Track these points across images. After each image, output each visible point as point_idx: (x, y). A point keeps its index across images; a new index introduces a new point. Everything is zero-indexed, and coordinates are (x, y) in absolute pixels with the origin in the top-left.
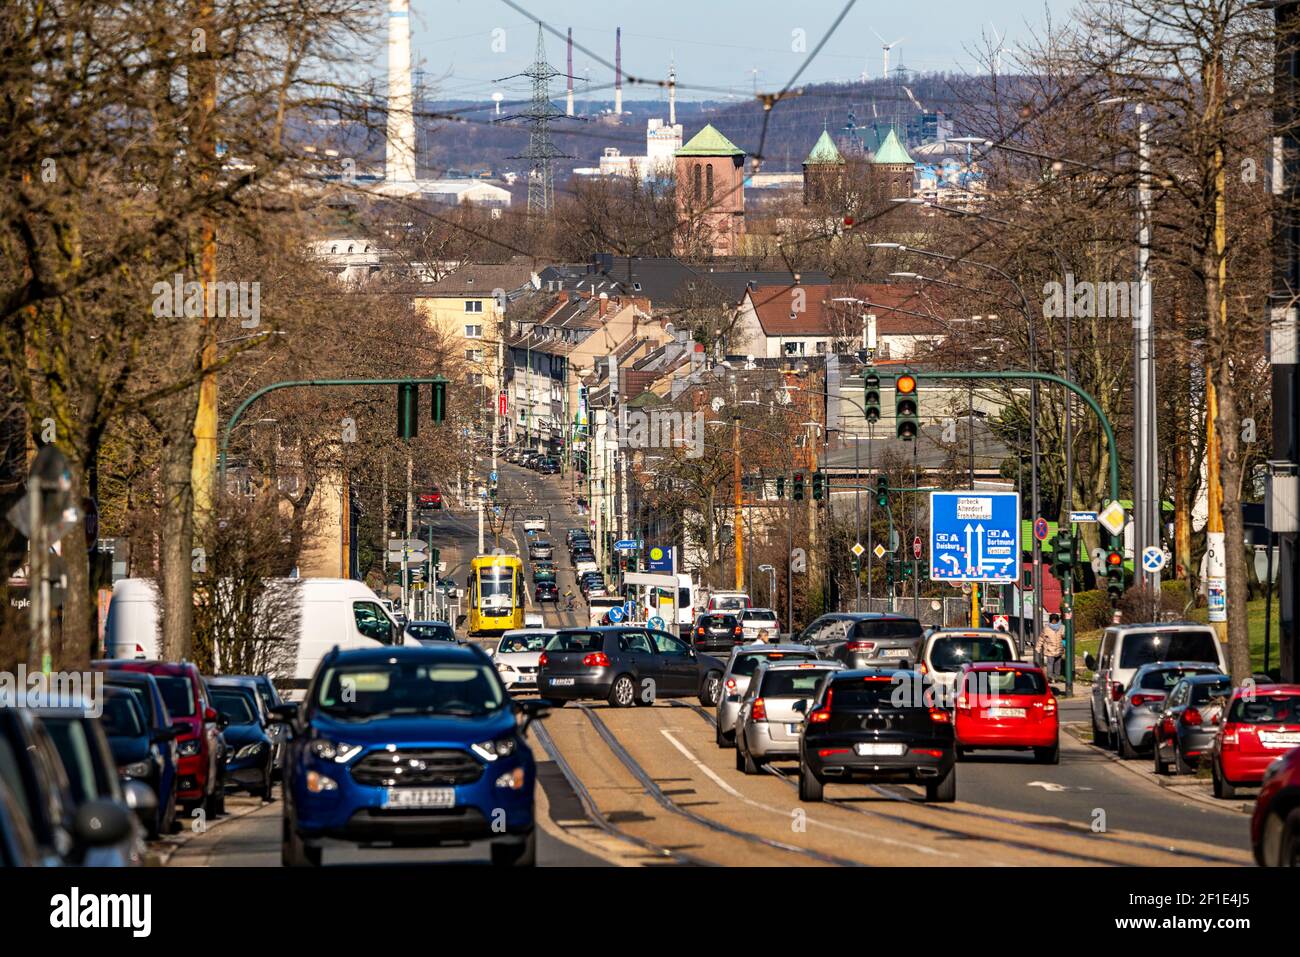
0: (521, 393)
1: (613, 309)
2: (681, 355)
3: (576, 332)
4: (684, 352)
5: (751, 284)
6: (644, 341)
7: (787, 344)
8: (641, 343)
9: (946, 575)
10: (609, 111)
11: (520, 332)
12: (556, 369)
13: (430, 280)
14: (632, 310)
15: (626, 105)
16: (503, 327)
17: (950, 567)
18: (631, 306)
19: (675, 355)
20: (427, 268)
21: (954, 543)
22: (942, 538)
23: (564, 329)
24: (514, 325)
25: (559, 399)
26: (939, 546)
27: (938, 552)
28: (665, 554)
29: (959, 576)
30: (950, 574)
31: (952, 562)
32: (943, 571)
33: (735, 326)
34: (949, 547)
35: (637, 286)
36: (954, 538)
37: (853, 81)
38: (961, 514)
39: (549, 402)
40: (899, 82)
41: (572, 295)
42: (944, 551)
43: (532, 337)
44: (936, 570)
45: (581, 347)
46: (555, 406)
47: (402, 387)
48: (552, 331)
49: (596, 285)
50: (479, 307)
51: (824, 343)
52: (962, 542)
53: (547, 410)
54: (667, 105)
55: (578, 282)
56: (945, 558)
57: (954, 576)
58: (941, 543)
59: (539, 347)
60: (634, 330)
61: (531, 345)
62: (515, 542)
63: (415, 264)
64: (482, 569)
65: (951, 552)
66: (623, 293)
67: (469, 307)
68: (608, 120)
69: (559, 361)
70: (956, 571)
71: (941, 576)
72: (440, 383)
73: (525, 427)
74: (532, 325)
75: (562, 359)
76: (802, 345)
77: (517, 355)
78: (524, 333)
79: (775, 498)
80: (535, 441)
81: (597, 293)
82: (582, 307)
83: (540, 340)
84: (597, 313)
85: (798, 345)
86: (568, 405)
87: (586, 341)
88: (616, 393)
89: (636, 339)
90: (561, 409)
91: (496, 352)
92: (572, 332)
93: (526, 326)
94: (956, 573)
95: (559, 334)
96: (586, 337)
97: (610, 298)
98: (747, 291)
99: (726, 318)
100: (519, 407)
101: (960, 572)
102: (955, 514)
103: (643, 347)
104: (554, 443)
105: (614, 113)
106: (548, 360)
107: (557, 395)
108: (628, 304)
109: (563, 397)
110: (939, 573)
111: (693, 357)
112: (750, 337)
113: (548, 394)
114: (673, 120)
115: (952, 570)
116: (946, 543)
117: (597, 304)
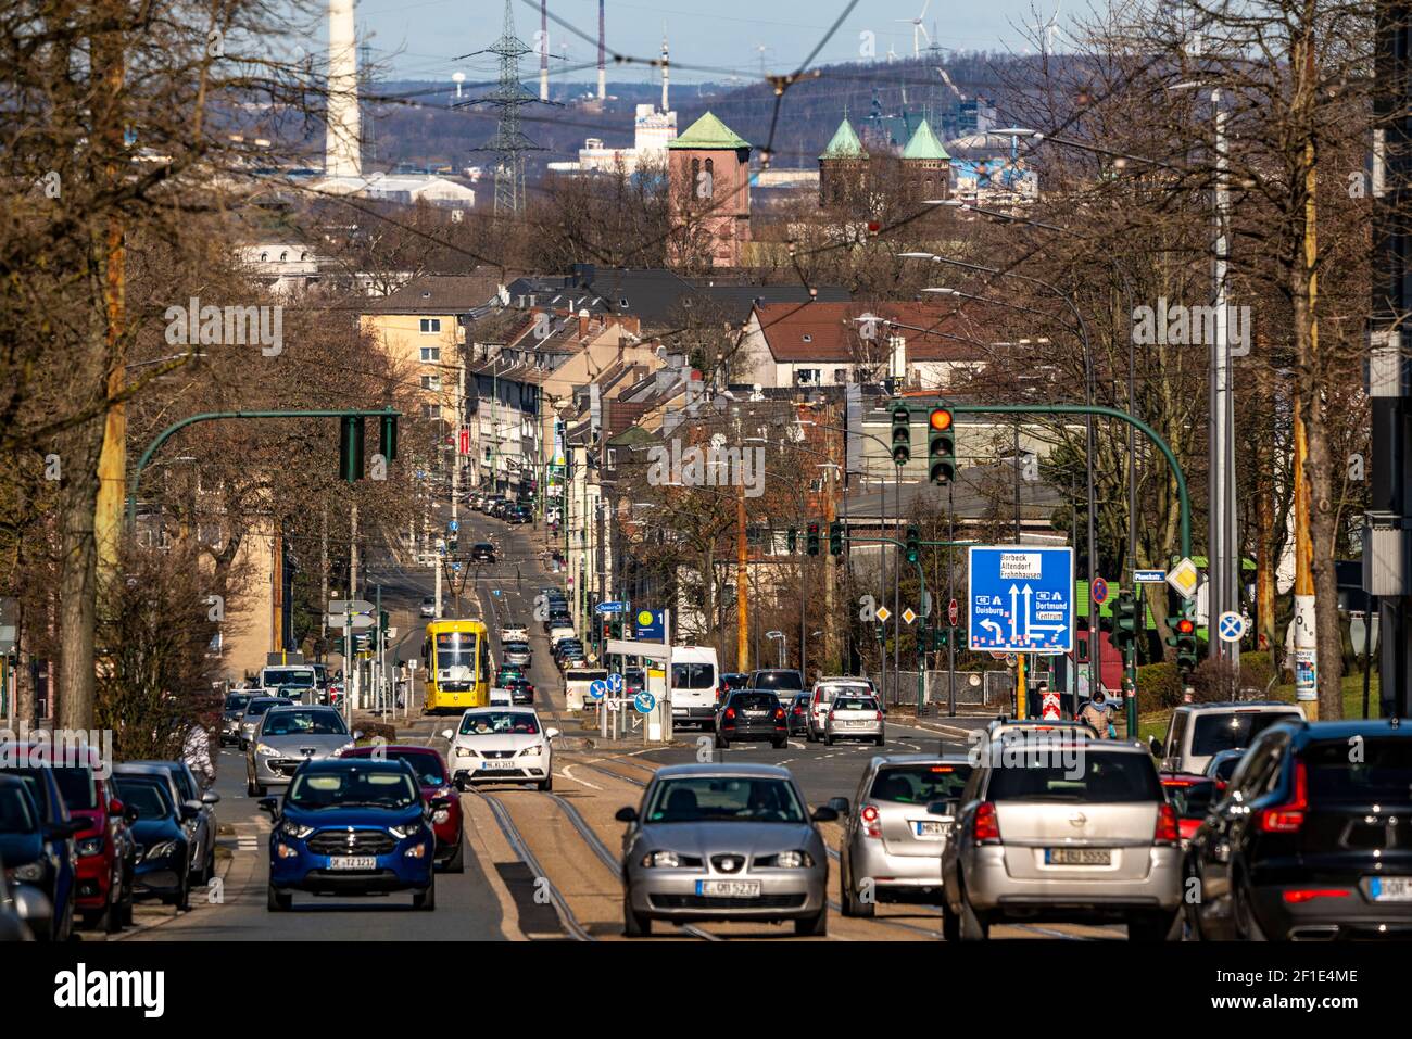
0: (486, 428)
1: (595, 329)
2: (674, 383)
3: (551, 356)
4: (678, 380)
5: (757, 301)
6: (631, 367)
7: (800, 371)
8: (628, 370)
9: (987, 645)
10: (590, 95)
11: (485, 356)
12: (528, 400)
13: (378, 293)
14: (617, 331)
15: (610, 88)
16: (465, 350)
17: (992, 635)
18: (616, 326)
19: (667, 383)
20: (375, 279)
21: (996, 606)
22: (983, 600)
23: (537, 352)
24: (477, 348)
25: (531, 435)
26: (979, 611)
27: (978, 618)
28: (656, 619)
29: (1003, 646)
30: (992, 643)
31: (994, 628)
32: (983, 640)
33: (740, 350)
34: (990, 611)
35: (624, 303)
36: (997, 600)
37: (878, 61)
38: (1006, 573)
39: (518, 438)
40: (932, 63)
41: (546, 312)
42: (984, 616)
43: (499, 362)
44: (976, 638)
45: (557, 374)
46: (527, 443)
47: (345, 420)
48: (522, 356)
49: (576, 300)
50: (436, 327)
51: (844, 371)
52: (1006, 606)
53: (517, 449)
54: (660, 89)
55: (554, 297)
56: (986, 624)
57: (996, 645)
58: (982, 607)
59: (507, 374)
60: (620, 355)
61: (498, 371)
62: (479, 604)
63: (361, 275)
64: (439, 635)
65: (993, 618)
66: (607, 310)
67: (425, 326)
68: (589, 106)
69: (531, 390)
70: (999, 640)
71: (981, 645)
72: (390, 416)
73: (490, 468)
74: (498, 348)
75: (535, 388)
76: (818, 372)
77: (481, 383)
78: (490, 356)
79: (786, 553)
80: (502, 485)
81: (577, 309)
82: (559, 327)
83: (508, 365)
84: (577, 334)
85: (813, 373)
86: (542, 443)
87: (565, 367)
88: (598, 428)
89: (621, 365)
90: (533, 447)
91: (457, 379)
92: (547, 356)
93: (491, 348)
94: (998, 642)
95: (532, 359)
96: (563, 362)
97: (591, 317)
98: (753, 308)
99: (729, 340)
100: (484, 445)
101: (1003, 641)
102: (999, 573)
103: (631, 374)
104: (525, 487)
105: (596, 98)
106: (518, 390)
107: (529, 430)
108: (613, 323)
109: (535, 433)
110: (979, 641)
111: (689, 386)
112: (756, 363)
113: (517, 429)
114: (665, 106)
115: (994, 639)
116: (987, 607)
117: (577, 323)
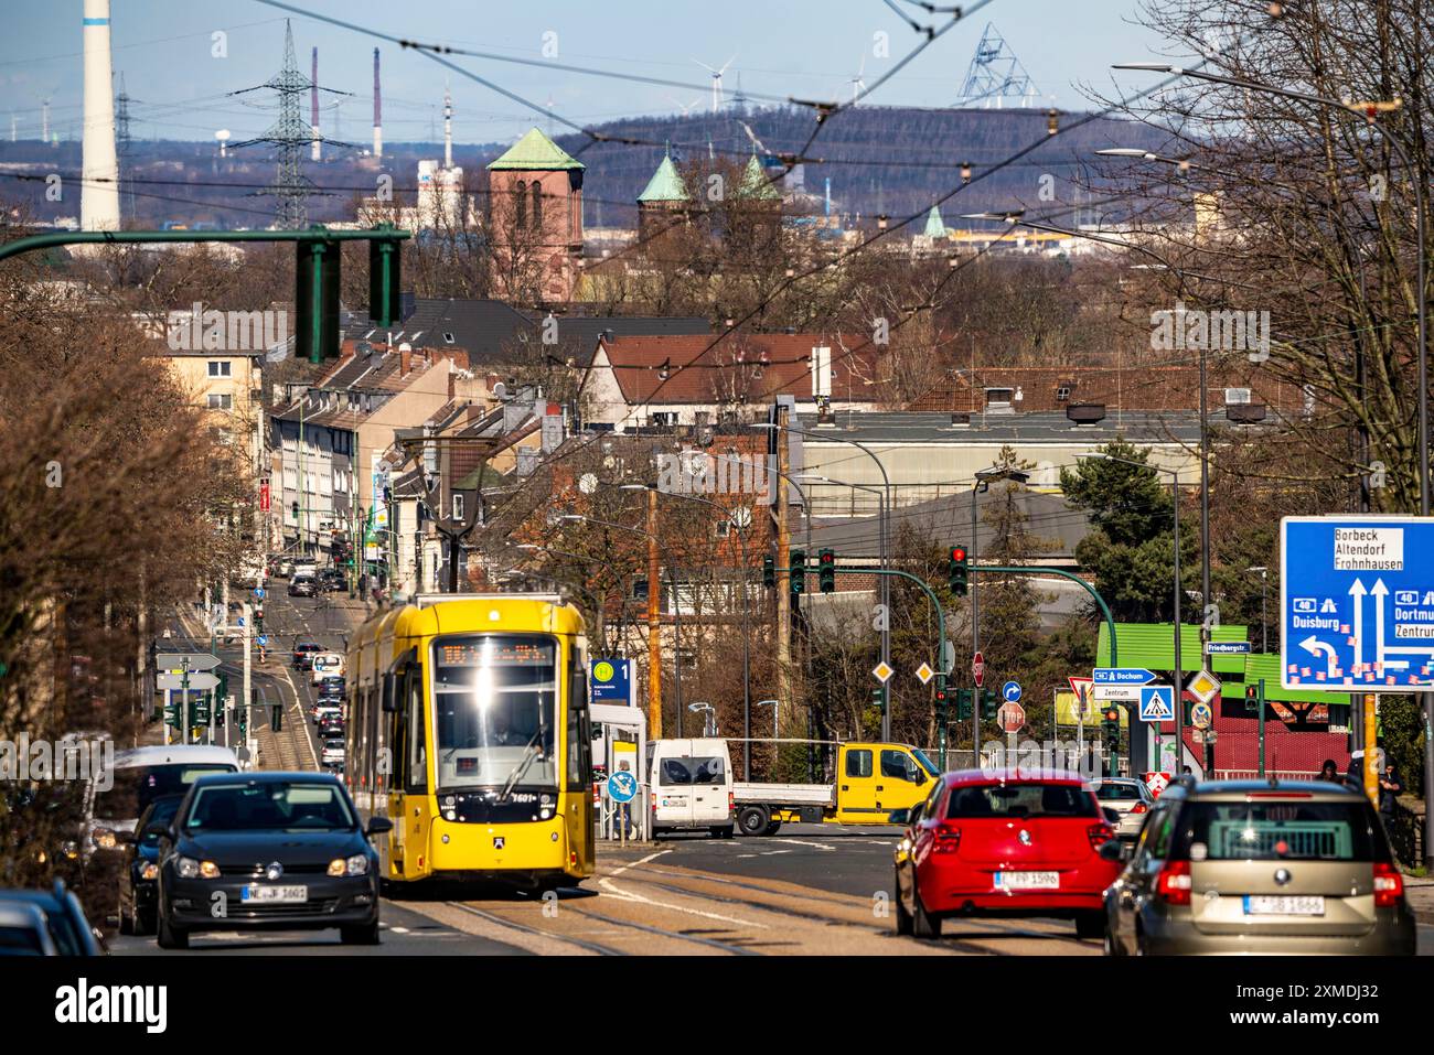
0: (291, 480)
1: (420, 365)
2: (526, 419)
3: (368, 397)
4: (530, 415)
5: (605, 334)
6: (465, 407)
7: (656, 415)
8: (460, 411)
9: (1312, 680)
10: (367, 153)
11: (288, 399)
12: (340, 442)
13: (156, 335)
14: (448, 365)
15: (386, 148)
16: (261, 396)
17: (1320, 663)
18: (445, 360)
19: (517, 420)
20: (153, 321)
21: (1328, 616)
22: (1305, 605)
23: (349, 393)
24: (278, 390)
25: (344, 489)
26: (1298, 623)
27: (1298, 635)
28: (618, 673)
29: (1339, 681)
30: (1321, 676)
31: (1324, 652)
32: (1306, 672)
33: (585, 391)
34: (1320, 623)
35: (449, 337)
36: (1329, 606)
37: (677, 115)
38: (1343, 561)
39: (329, 492)
40: (736, 117)
41: (359, 349)
42: (1308, 633)
43: (306, 404)
44: (1293, 669)
45: (376, 417)
46: (339, 499)
47: (304, 247)
48: (333, 397)
49: (394, 335)
50: (226, 369)
51: (706, 414)
52: (1345, 614)
53: (328, 504)
54: (442, 147)
55: (366, 333)
56: (1311, 645)
57: (1328, 681)
58: (1303, 616)
59: (317, 418)
60: (451, 394)
61: (305, 416)
62: (291, 682)
63: (135, 315)
65: (1321, 634)
66: (432, 345)
67: (213, 369)
68: (365, 163)
69: (344, 436)
70: (1333, 671)
71: (1303, 680)
72: (388, 240)
73: (297, 528)
74: (305, 388)
75: (350, 433)
76: (675, 416)
77: (284, 426)
78: (294, 399)
80: (309, 546)
81: (396, 344)
82: (374, 364)
83: (316, 408)
84: (398, 371)
85: (670, 416)
86: (357, 497)
87: (383, 409)
88: (433, 474)
89: (452, 405)
90: (347, 503)
91: (255, 426)
92: (363, 397)
93: (296, 390)
94: (1331, 675)
95: (345, 400)
96: (383, 404)
97: (414, 351)
98: (600, 342)
99: (574, 378)
100: (290, 499)
101: (1339, 673)
102: (1331, 560)
103: (464, 416)
104: (338, 549)
105: (372, 156)
106: (329, 436)
107: (341, 483)
108: (440, 358)
109: (350, 487)
110: (1299, 674)
111: (545, 421)
112: (605, 403)
113: (329, 481)
114: (449, 163)
115: (1325, 669)
116: (1313, 616)
117: (398, 358)
